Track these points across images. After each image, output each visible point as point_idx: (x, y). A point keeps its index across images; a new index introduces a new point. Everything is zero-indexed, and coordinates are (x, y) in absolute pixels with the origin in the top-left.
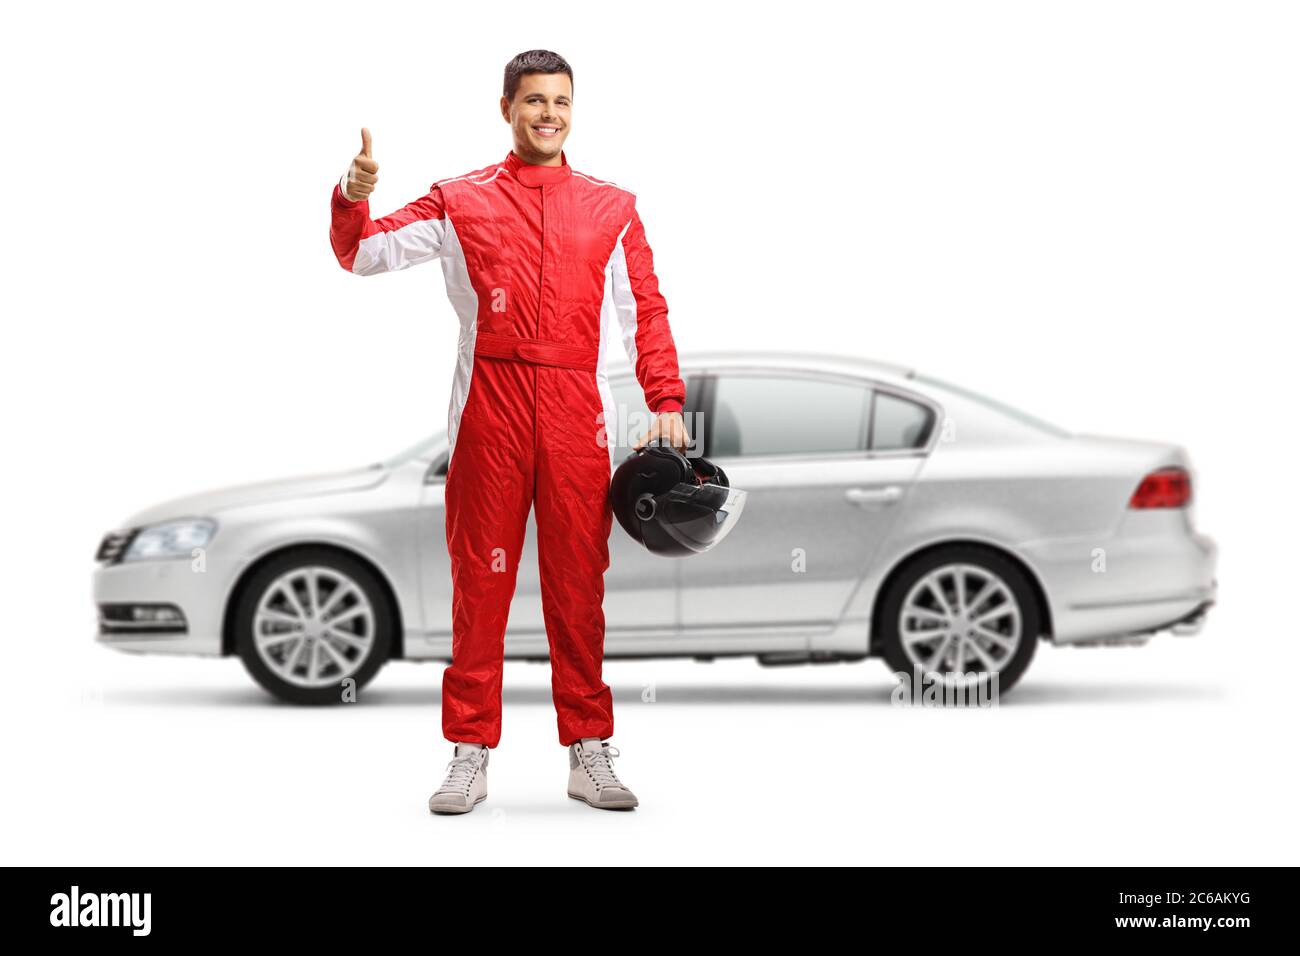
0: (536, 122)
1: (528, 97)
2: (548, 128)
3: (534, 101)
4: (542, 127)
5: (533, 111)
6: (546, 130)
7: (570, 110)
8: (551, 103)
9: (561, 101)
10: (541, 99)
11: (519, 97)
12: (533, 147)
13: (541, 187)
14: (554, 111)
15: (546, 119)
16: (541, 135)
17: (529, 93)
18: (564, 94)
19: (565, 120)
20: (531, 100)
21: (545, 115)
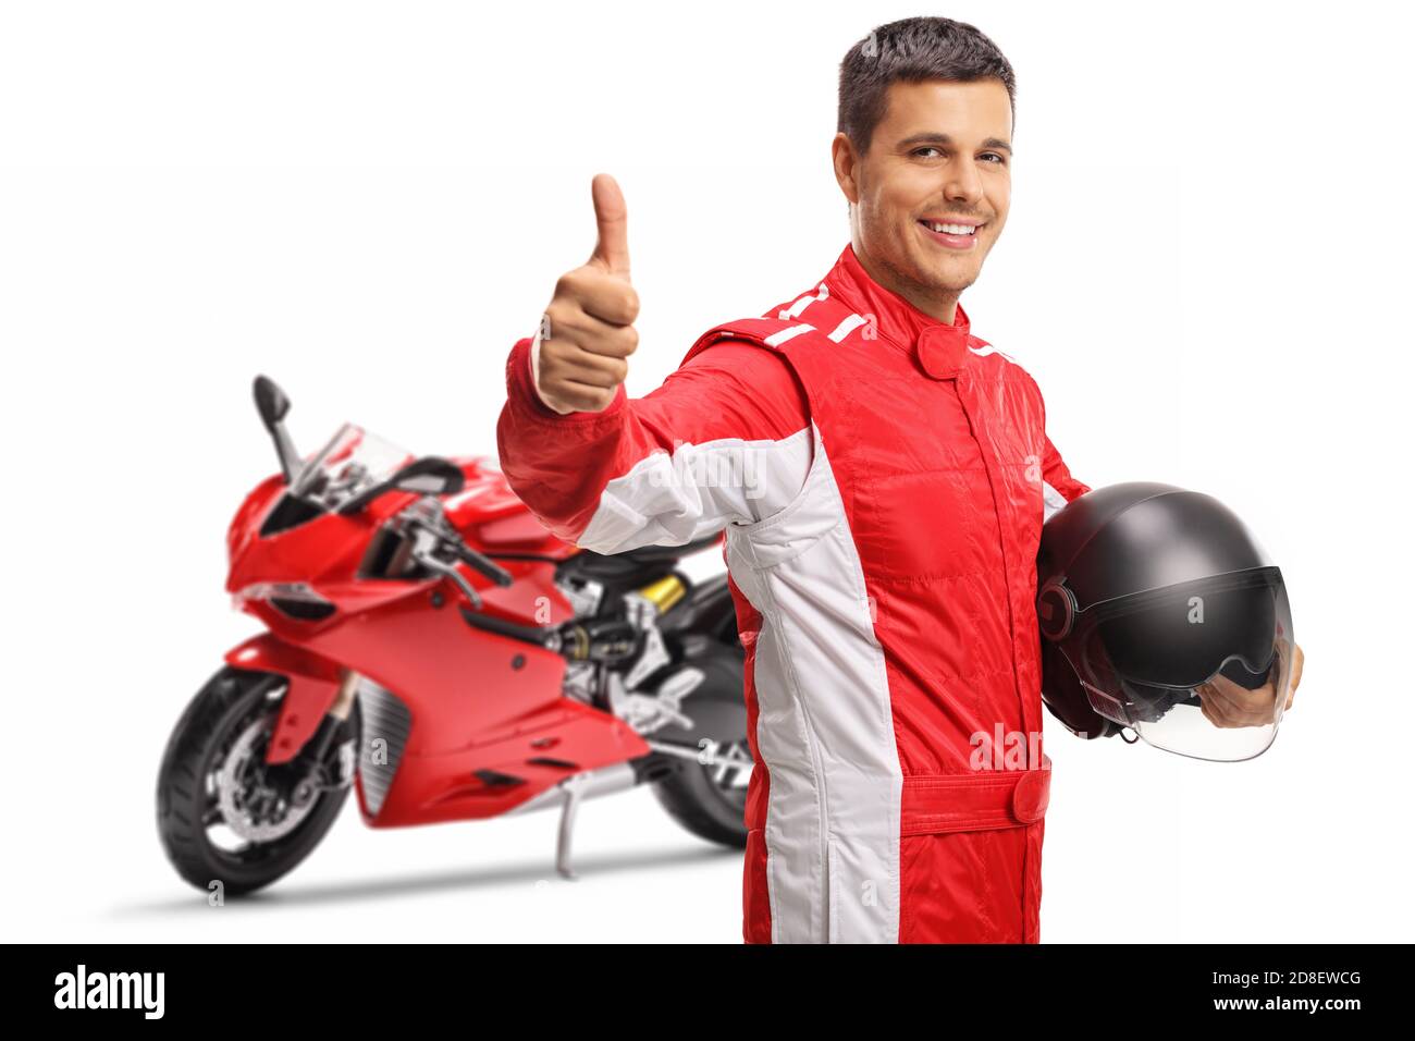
0: (930, 208)
1: (908, 142)
2: (959, 224)
3: (925, 151)
4: (942, 222)
5: (921, 181)
6: (954, 229)
7: (1006, 178)
8: (967, 158)
9: (993, 153)
10: (944, 148)
11: (882, 142)
12: (919, 272)
13: (954, 380)
14: (975, 180)
15: (960, 202)
16: (941, 240)
17: (911, 131)
18: (998, 136)
19: (999, 202)
20: (917, 150)
21: (954, 191)
